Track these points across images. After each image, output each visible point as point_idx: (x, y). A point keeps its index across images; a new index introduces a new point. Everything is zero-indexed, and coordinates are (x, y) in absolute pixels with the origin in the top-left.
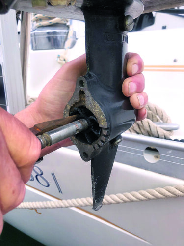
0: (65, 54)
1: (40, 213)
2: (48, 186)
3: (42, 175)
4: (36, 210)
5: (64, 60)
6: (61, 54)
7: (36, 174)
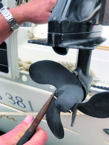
0: (32, 30)
1: (16, 121)
2: (25, 107)
3: (22, 102)
4: (14, 120)
5: (32, 34)
6: (30, 31)
7: (18, 101)
